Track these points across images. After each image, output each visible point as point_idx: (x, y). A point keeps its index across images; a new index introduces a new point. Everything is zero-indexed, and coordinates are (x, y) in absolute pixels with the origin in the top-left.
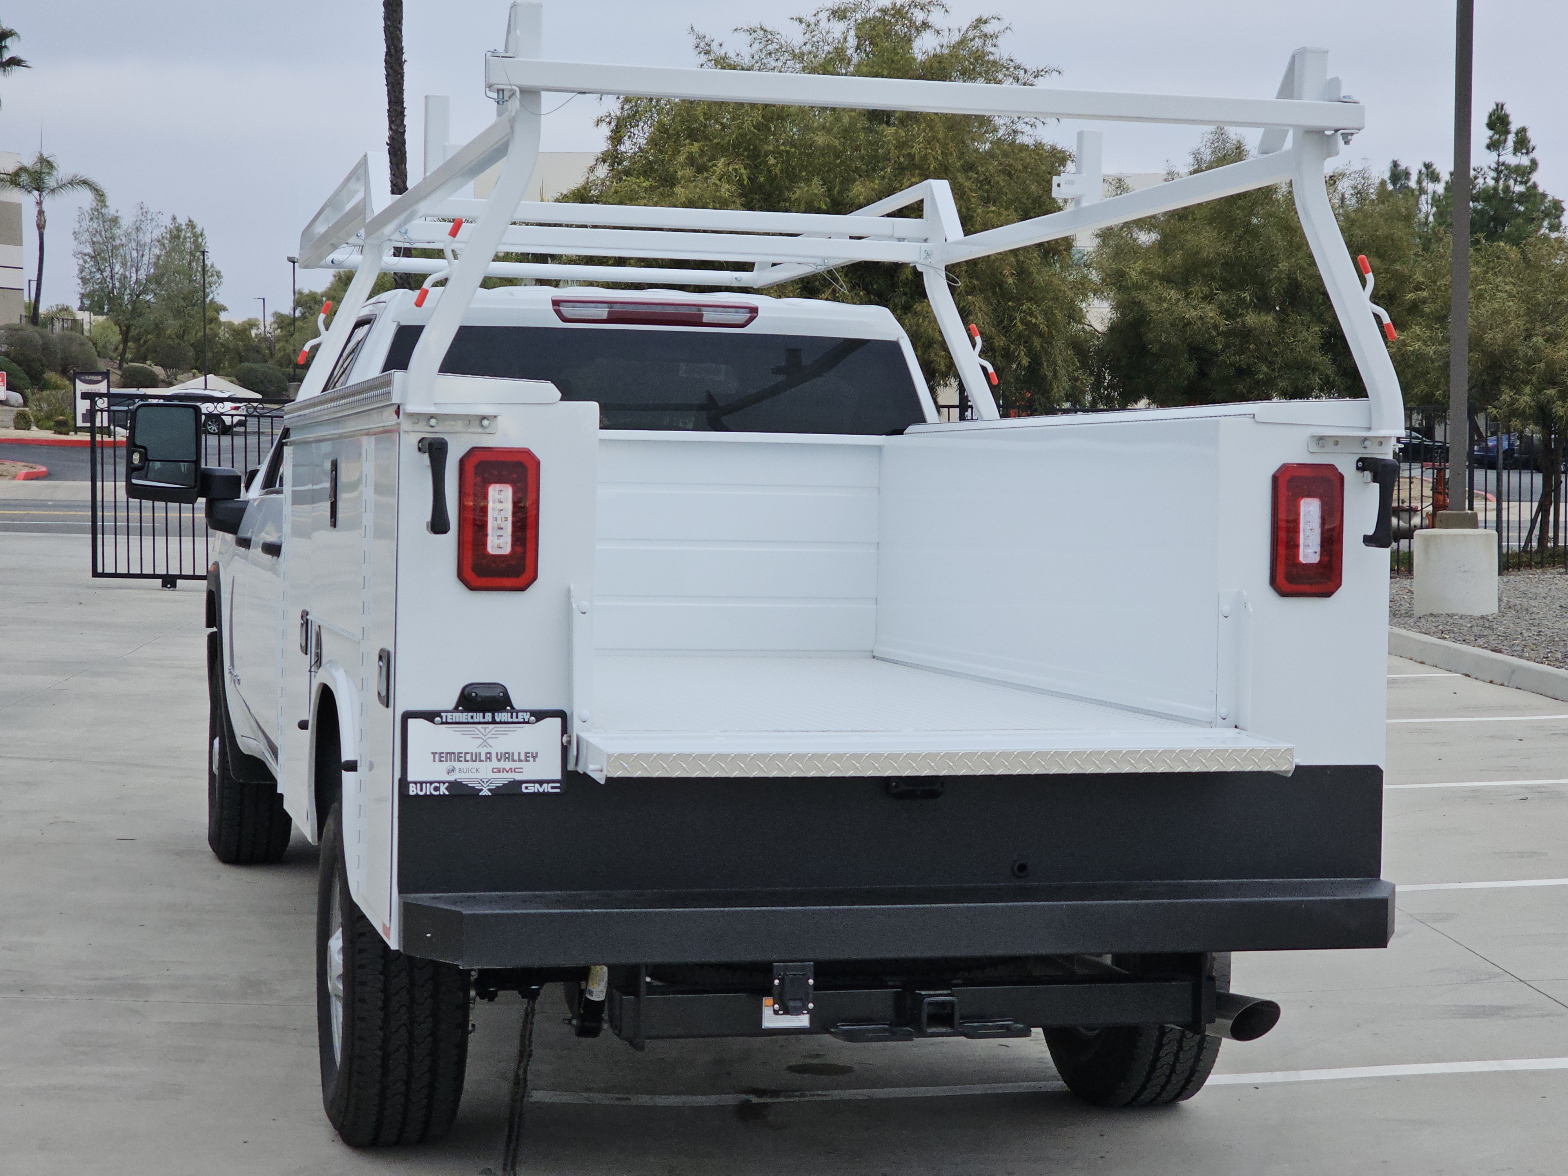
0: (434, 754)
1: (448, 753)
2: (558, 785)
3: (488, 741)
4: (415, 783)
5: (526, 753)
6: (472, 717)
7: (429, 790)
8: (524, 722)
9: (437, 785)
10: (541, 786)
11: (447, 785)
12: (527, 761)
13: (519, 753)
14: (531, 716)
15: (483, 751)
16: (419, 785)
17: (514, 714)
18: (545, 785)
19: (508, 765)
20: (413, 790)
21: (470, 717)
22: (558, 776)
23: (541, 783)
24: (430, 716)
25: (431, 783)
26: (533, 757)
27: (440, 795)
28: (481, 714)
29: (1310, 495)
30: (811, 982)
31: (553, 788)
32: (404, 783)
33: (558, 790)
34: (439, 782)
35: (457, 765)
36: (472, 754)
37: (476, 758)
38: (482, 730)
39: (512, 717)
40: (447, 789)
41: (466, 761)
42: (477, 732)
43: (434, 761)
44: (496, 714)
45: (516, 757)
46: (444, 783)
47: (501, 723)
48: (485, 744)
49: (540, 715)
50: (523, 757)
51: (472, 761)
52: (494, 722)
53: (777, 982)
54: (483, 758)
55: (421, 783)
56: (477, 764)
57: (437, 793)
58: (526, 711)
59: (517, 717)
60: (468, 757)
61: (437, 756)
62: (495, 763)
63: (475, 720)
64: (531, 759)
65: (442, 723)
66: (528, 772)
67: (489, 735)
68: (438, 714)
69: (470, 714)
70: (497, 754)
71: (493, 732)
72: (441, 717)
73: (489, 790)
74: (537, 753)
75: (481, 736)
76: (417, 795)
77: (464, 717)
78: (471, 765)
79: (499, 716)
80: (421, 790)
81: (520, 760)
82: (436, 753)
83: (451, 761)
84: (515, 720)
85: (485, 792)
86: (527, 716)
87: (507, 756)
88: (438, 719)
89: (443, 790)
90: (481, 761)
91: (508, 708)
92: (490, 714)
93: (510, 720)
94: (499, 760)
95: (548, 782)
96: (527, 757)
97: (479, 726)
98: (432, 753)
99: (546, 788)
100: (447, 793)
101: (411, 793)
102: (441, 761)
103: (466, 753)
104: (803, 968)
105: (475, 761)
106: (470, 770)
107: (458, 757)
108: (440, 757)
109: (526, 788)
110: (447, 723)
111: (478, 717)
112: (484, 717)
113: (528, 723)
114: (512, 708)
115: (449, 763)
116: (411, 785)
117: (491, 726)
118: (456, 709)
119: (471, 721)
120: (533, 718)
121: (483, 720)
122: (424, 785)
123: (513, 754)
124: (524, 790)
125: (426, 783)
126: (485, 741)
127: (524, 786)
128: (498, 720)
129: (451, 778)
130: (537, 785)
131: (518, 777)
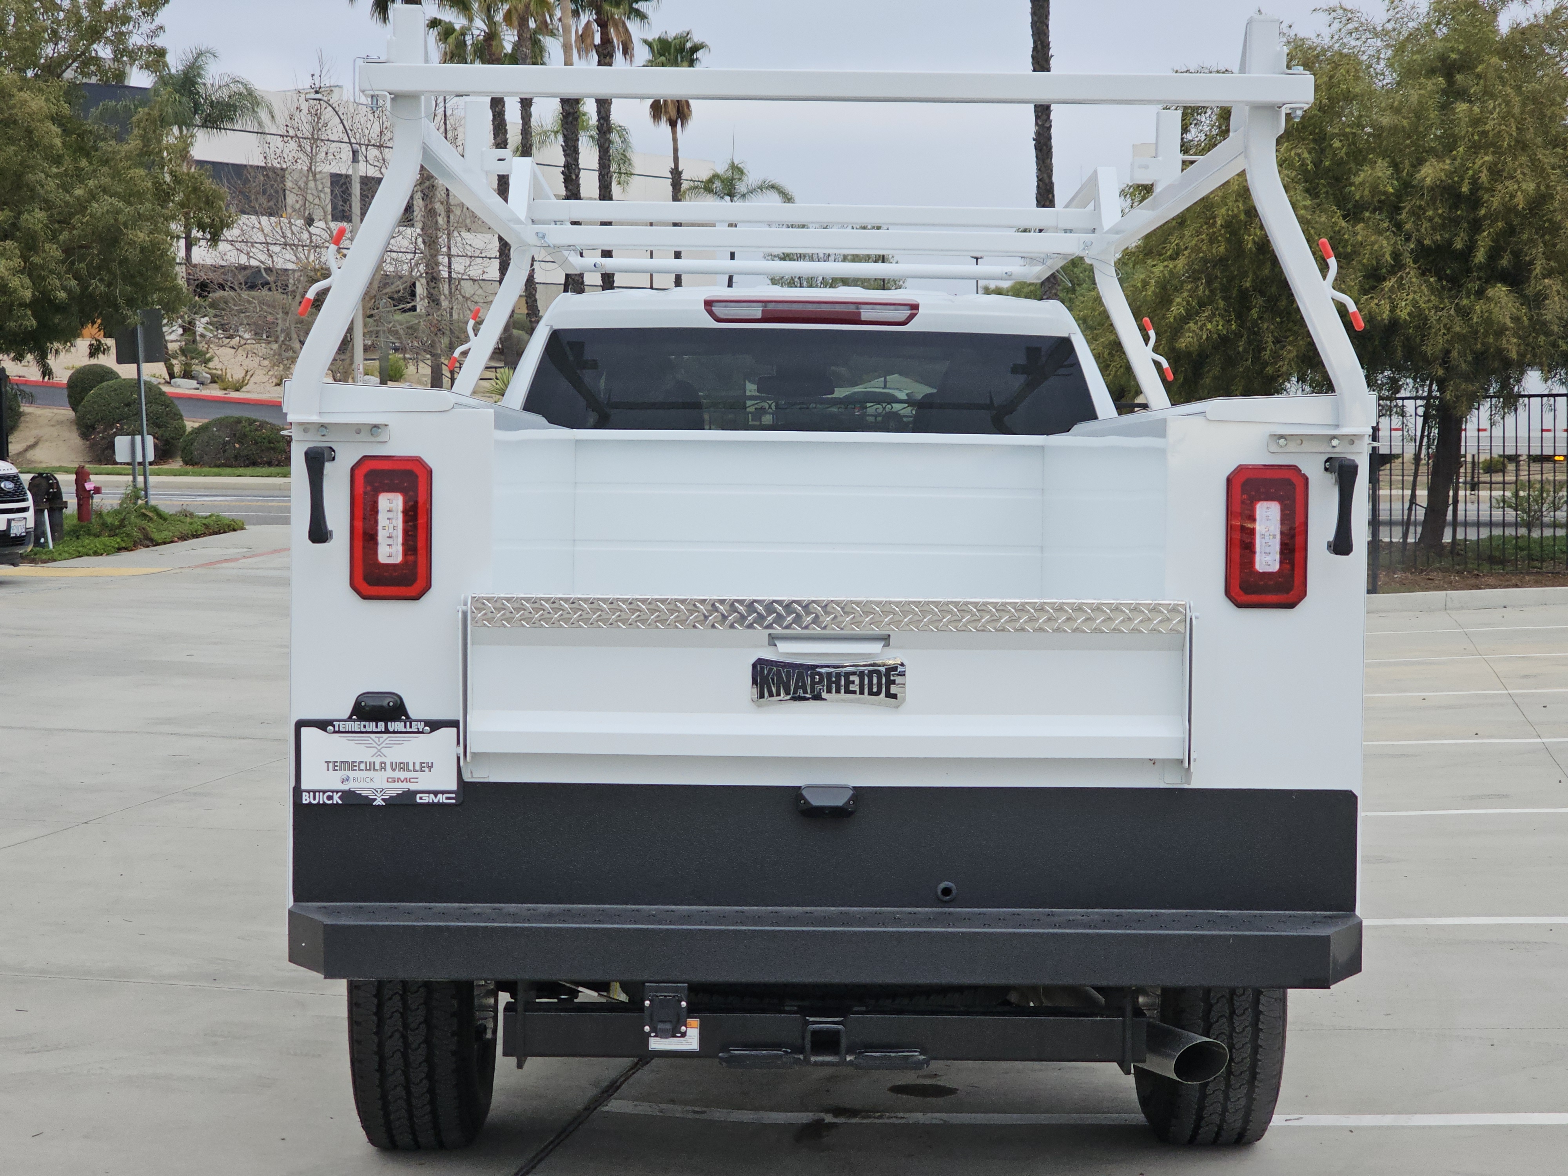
0: (328, 763)
1: (342, 762)
2: (454, 795)
3: (382, 750)
4: (309, 792)
5: (422, 763)
6: (365, 727)
7: (322, 799)
8: (418, 732)
9: (331, 794)
10: (436, 797)
11: (340, 794)
12: (422, 771)
13: (414, 763)
14: (425, 726)
15: (378, 761)
16: (312, 794)
17: (408, 724)
18: (440, 796)
19: (403, 775)
20: (306, 799)
21: (362, 726)
22: (454, 786)
23: (436, 793)
24: (323, 725)
25: (324, 792)
26: (428, 767)
27: (333, 804)
28: (374, 723)
29: (1268, 498)
30: (684, 1004)
31: (448, 798)
32: (297, 791)
33: (453, 801)
34: (333, 792)
35: (351, 774)
36: (366, 763)
37: (371, 767)
38: (376, 740)
39: (405, 727)
40: (339, 798)
41: (360, 770)
42: (371, 741)
43: (328, 770)
44: (389, 724)
45: (411, 767)
46: (337, 792)
47: (394, 732)
48: (379, 753)
49: (434, 725)
50: (418, 767)
51: (367, 770)
52: (387, 731)
53: (647, 1003)
54: (377, 767)
55: (314, 792)
56: (372, 774)
57: (330, 802)
58: (420, 721)
59: (411, 727)
60: (363, 766)
61: (331, 765)
62: (389, 773)
63: (368, 729)
64: (427, 769)
65: (335, 732)
66: (424, 782)
67: (383, 745)
68: (330, 723)
69: (363, 723)
70: (392, 763)
71: (387, 742)
72: (334, 726)
73: (383, 799)
74: (432, 763)
75: (375, 745)
76: (310, 803)
77: (356, 726)
78: (365, 774)
79: (393, 726)
80: (314, 799)
81: (415, 771)
82: (330, 762)
83: (345, 770)
84: (408, 729)
85: (379, 802)
86: (421, 726)
87: (402, 766)
88: (330, 728)
89: (336, 799)
90: (375, 770)
91: (403, 718)
92: (383, 724)
93: (404, 730)
94: (394, 770)
95: (443, 792)
96: (422, 767)
97: (373, 736)
98: (326, 762)
99: (441, 798)
100: (340, 802)
101: (304, 802)
102: (334, 770)
103: (361, 762)
104: (676, 990)
105: (370, 770)
106: (364, 780)
107: (351, 766)
108: (334, 766)
109: (421, 798)
110: (339, 732)
111: (371, 726)
112: (377, 727)
113: (422, 732)
114: (408, 717)
115: (343, 772)
116: (304, 794)
117: (385, 736)
118: (350, 719)
119: (364, 730)
120: (427, 728)
121: (376, 730)
122: (317, 794)
123: (408, 763)
124: (418, 801)
125: (319, 791)
126: (379, 751)
127: (418, 796)
128: (391, 729)
129: (345, 787)
130: (432, 796)
131: (413, 787)
